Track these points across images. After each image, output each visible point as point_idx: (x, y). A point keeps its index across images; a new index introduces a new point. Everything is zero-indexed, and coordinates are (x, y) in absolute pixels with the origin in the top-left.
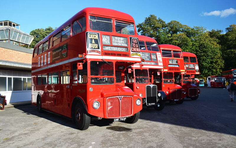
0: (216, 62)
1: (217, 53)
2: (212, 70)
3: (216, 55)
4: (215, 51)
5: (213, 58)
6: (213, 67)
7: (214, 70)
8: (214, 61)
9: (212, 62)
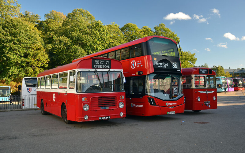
0: (34, 56)
1: (36, 39)
2: (27, 68)
3: (34, 43)
4: (32, 37)
5: (29, 48)
6: (28, 63)
7: (30, 70)
8: (32, 53)
9: (26, 56)
